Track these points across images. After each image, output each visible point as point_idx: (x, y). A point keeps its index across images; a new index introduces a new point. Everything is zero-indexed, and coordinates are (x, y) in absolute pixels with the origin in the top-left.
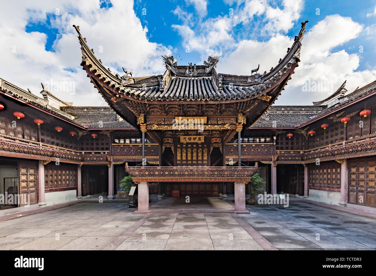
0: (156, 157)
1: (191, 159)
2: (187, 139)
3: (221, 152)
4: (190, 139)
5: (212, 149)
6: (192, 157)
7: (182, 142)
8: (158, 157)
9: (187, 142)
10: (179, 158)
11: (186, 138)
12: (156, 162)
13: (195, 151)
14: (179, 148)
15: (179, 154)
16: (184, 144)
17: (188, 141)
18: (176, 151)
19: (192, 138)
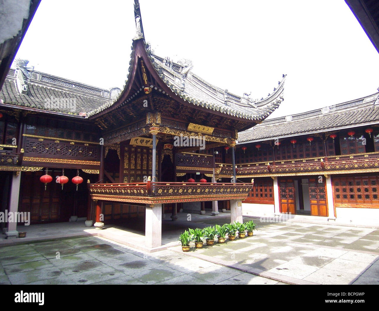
0: (95, 163)
1: (141, 168)
2: (138, 141)
3: (172, 161)
4: (142, 141)
5: (163, 157)
6: (142, 165)
7: (132, 144)
8: (98, 163)
9: (137, 144)
10: (126, 166)
11: (138, 139)
12: (95, 171)
13: (145, 158)
14: (126, 151)
15: (126, 161)
16: (134, 147)
17: (139, 144)
18: (123, 156)
19: (145, 141)
